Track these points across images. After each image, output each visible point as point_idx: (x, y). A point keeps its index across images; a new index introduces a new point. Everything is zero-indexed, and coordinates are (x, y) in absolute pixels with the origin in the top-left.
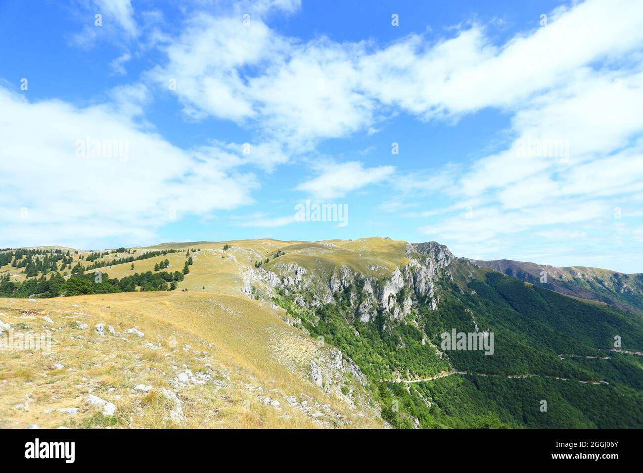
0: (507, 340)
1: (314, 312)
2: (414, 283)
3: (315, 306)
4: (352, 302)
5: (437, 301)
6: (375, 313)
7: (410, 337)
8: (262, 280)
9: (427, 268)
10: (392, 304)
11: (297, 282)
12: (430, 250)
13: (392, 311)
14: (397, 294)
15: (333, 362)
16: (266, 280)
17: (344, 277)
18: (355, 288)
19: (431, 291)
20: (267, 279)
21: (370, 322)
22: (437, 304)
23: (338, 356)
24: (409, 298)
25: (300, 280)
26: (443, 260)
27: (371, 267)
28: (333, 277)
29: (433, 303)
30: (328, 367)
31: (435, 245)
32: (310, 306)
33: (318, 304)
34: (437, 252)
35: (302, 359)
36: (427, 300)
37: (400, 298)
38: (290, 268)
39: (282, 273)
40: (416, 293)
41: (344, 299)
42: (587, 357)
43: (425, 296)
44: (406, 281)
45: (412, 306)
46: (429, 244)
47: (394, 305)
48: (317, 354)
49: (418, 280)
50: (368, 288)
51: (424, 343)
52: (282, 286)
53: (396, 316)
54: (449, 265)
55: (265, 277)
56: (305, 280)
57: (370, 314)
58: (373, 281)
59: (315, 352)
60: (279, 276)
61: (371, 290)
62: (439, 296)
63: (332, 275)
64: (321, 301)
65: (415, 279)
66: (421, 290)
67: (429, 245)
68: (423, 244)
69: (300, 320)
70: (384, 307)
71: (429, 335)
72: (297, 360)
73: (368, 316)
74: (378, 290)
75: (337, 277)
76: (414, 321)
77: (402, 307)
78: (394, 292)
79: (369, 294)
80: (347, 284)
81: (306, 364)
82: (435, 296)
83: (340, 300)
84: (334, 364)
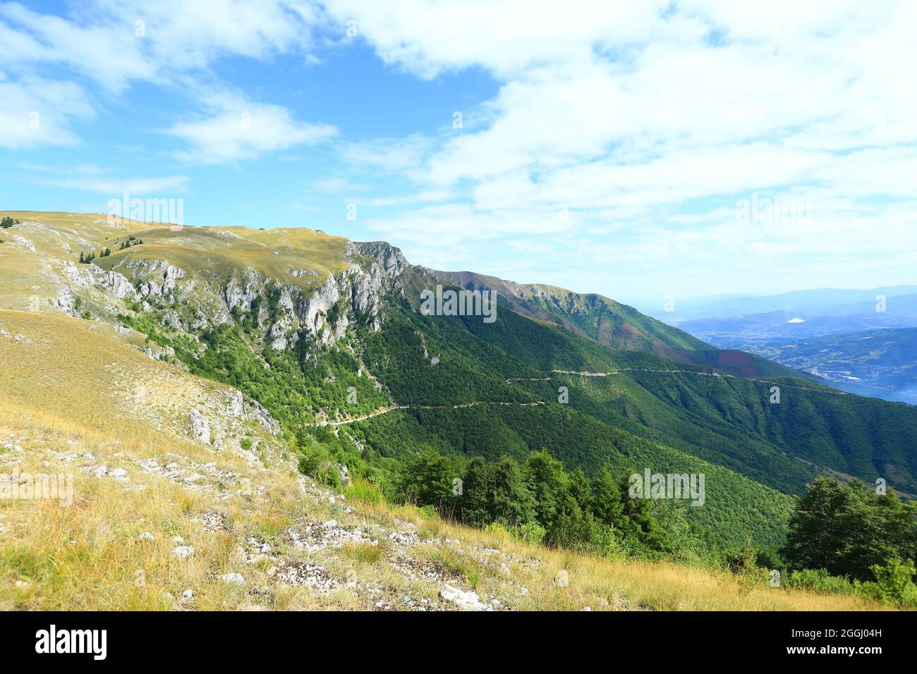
0: (458, 367)
1: (196, 337)
2: (353, 297)
3: (199, 328)
4: (260, 321)
5: (381, 320)
6: (296, 336)
7: (342, 368)
8: (95, 286)
9: (372, 277)
10: (320, 325)
11: (166, 290)
12: (378, 252)
13: (320, 334)
14: (328, 311)
15: (228, 408)
16: (104, 285)
17: (249, 285)
18: (265, 301)
19: (375, 308)
20: (107, 284)
21: (286, 349)
22: (381, 325)
23: (237, 398)
24: (345, 317)
25: (172, 287)
26: (393, 268)
27: (292, 271)
28: (231, 284)
29: (375, 323)
30: (219, 415)
31: (386, 246)
32: (190, 327)
33: (204, 324)
34: (387, 256)
35: (176, 407)
36: (368, 319)
37: (332, 316)
38: (153, 268)
39: (136, 274)
40: (354, 309)
41: (247, 317)
42: (532, 379)
43: (367, 315)
44: (342, 293)
45: (349, 327)
46: (377, 244)
47: (323, 326)
48: (202, 399)
49: (359, 292)
50: (286, 301)
51: (360, 374)
52: (138, 297)
53: (325, 340)
54: (401, 275)
55: (101, 280)
56: (181, 288)
57: (287, 338)
58: (294, 292)
59: (199, 396)
60: (130, 281)
61: (290, 305)
62: (384, 314)
63: (229, 281)
64: (209, 320)
65: (354, 291)
66: (361, 305)
67: (377, 246)
68: (369, 244)
69: (172, 349)
70: (308, 329)
71: (368, 363)
72: (166, 409)
73: (285, 341)
74: (301, 306)
75: (238, 285)
76: (350, 347)
77: (334, 328)
78: (324, 308)
79: (288, 311)
80: (253, 296)
81: (183, 414)
82: (379, 314)
83: (242, 318)
84: (230, 410)
